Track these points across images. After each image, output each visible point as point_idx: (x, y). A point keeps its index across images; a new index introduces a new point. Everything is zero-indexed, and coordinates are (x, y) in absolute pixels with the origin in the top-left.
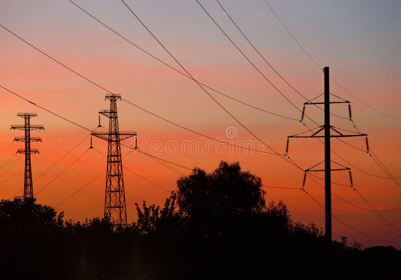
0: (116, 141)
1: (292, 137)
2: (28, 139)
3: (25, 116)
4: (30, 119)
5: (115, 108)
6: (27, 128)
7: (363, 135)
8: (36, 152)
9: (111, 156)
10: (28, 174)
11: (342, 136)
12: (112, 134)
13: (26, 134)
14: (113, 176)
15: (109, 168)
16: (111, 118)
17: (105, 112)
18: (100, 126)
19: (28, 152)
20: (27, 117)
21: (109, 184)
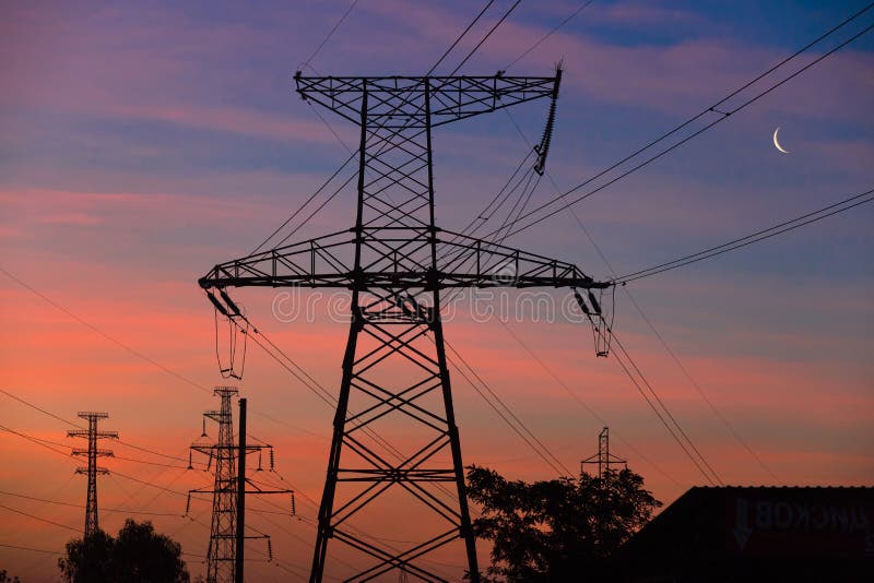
0: (229, 459)
1: (194, 491)
2: (93, 453)
3: (90, 416)
4: (98, 422)
5: (229, 408)
6: (93, 435)
7: (288, 491)
8: (106, 472)
9: (221, 481)
10: (92, 506)
11: (261, 492)
12: (223, 448)
13: (90, 444)
14: (223, 512)
15: (217, 499)
16: (222, 423)
17: (214, 413)
18: (204, 435)
19: (92, 471)
20: (93, 419)
21: (216, 524)
